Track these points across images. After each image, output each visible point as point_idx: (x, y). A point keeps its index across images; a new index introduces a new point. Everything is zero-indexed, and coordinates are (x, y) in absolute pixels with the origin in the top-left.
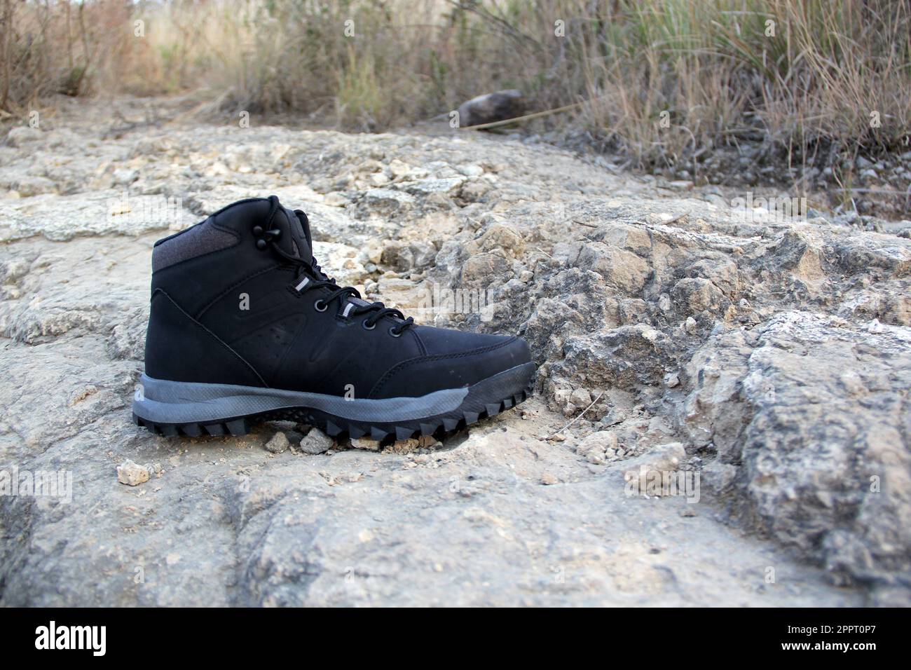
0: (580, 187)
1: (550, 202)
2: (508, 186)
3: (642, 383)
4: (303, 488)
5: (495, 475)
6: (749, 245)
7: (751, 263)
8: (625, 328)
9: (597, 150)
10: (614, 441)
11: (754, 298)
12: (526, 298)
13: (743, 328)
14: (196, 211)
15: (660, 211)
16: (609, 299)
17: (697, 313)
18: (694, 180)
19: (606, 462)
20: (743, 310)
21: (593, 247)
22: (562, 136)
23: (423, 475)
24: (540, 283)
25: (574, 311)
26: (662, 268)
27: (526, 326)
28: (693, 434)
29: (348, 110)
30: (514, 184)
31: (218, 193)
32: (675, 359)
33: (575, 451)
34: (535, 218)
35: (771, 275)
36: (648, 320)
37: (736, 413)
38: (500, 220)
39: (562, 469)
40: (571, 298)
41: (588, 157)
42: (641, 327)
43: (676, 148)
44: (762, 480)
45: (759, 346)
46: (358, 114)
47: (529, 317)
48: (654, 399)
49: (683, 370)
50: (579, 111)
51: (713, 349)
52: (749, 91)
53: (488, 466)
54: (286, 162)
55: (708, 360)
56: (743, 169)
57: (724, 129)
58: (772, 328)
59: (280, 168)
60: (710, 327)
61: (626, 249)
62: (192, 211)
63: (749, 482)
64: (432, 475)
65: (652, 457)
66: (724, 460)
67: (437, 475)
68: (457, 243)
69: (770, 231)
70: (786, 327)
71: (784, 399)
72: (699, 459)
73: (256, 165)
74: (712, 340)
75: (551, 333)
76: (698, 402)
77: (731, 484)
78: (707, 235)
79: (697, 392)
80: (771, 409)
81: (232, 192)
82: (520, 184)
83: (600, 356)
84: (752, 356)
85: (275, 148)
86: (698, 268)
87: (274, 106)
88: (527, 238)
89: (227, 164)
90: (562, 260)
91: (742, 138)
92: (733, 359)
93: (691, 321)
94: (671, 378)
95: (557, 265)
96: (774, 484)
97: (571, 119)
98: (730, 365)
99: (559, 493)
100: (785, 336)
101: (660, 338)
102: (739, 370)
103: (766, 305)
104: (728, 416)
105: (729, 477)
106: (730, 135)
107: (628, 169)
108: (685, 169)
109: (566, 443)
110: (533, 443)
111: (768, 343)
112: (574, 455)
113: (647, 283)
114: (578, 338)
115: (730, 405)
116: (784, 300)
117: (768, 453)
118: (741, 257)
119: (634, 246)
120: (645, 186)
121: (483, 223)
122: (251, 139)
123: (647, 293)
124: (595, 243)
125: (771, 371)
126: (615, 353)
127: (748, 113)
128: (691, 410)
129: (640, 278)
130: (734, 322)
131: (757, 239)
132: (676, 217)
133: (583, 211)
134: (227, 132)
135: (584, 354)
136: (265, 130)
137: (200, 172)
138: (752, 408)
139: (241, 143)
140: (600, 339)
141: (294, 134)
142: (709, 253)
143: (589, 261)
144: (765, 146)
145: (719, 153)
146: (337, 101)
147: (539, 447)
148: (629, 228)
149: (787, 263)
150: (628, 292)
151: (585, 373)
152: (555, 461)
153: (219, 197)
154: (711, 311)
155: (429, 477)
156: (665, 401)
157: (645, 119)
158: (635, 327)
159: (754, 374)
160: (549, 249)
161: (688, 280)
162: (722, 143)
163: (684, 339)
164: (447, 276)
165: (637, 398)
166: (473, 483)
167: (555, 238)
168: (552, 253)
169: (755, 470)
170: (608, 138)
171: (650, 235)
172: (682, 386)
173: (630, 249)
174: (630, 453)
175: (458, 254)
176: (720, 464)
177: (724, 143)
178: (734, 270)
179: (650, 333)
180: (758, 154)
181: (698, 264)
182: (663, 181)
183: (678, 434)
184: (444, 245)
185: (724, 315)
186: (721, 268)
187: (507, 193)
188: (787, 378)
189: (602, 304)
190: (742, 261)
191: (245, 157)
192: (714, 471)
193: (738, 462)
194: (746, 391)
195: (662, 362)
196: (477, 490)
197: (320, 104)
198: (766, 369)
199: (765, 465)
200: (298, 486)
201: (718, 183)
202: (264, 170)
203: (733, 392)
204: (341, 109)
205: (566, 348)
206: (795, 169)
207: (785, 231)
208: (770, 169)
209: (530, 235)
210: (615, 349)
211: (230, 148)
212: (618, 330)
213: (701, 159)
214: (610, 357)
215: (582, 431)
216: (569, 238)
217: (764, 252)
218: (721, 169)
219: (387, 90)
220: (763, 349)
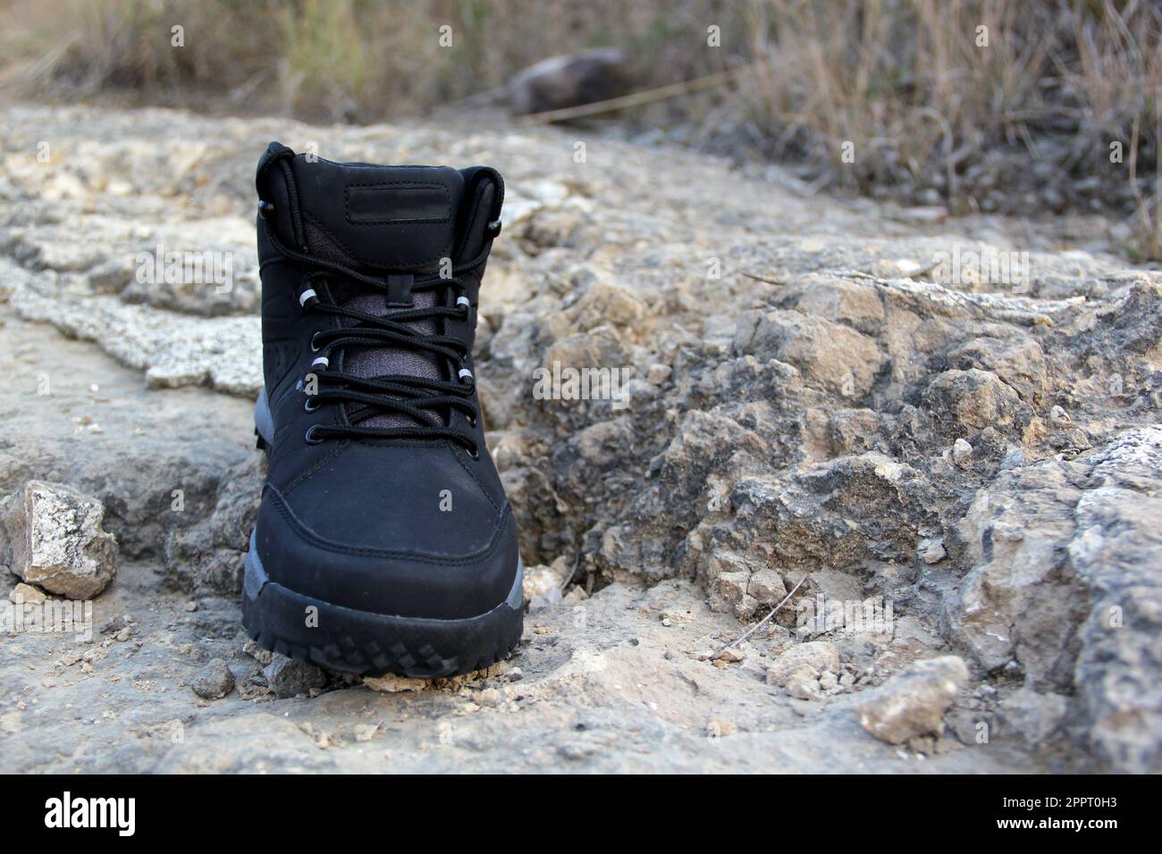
0: (743, 219)
1: (693, 246)
2: (614, 219)
3: (877, 558)
4: (273, 753)
5: (624, 722)
6: (1064, 312)
7: (1068, 342)
8: (842, 460)
9: (769, 156)
10: (834, 660)
11: (1077, 406)
12: (660, 413)
13: (1059, 457)
14: (29, 263)
15: (895, 257)
16: (811, 411)
17: (972, 432)
18: (948, 206)
19: (822, 696)
20: (1056, 426)
21: (777, 317)
22: (703, 133)
23: (492, 724)
24: (684, 385)
25: (750, 432)
26: (905, 353)
27: (663, 460)
28: (978, 644)
29: (306, 86)
30: (625, 215)
31: (72, 229)
32: (935, 514)
33: (763, 679)
34: (668, 272)
35: (1109, 365)
36: (884, 445)
37: (1057, 604)
38: (603, 276)
39: (743, 710)
40: (743, 409)
41: (752, 169)
42: (872, 457)
43: (916, 149)
44: (1117, 718)
45: (1092, 486)
46: (324, 92)
47: (668, 444)
48: (900, 585)
49: (952, 531)
50: (732, 86)
51: (1007, 492)
52: (1051, 40)
53: (610, 706)
54: (200, 174)
55: (1000, 511)
56: (1040, 184)
57: (1003, 112)
58: (1114, 454)
59: (187, 186)
60: (999, 457)
61: (839, 321)
62: (21, 262)
63: (1091, 722)
64: (509, 723)
65: (909, 682)
66: (1039, 688)
67: (519, 722)
68: (530, 317)
69: (1101, 287)
70: (1142, 453)
71: (1148, 575)
72: (991, 690)
73: (140, 181)
74: (1005, 477)
75: (708, 472)
76: (986, 587)
77: (1058, 728)
78: (985, 296)
79: (981, 569)
80: (1124, 592)
81: (97, 228)
82: (636, 215)
83: (800, 511)
84: (1082, 503)
85: (177, 150)
86: (971, 353)
87: (161, 74)
88: (656, 308)
89: (83, 177)
90: (723, 346)
91: (1037, 128)
92: (1045, 508)
93: (962, 445)
94: (931, 548)
95: (715, 354)
96: (1141, 726)
97: (717, 101)
98: (1040, 520)
99: (743, 750)
100: (1139, 468)
101: (907, 476)
102: (1059, 528)
103: (1100, 417)
104: (1042, 609)
105: (1052, 715)
106: (1015, 123)
107: (826, 189)
108: (931, 186)
109: (746, 664)
110: (686, 666)
111: (1108, 480)
112: (762, 685)
113: (878, 382)
114: (758, 479)
115: (1045, 591)
116: (1133, 407)
117: (1124, 671)
118: (1050, 333)
119: (854, 316)
120: (860, 217)
121: (575, 282)
122: (129, 133)
123: (878, 398)
124: (782, 312)
125: (1119, 527)
126: (825, 505)
127: (1049, 82)
128: (973, 601)
129: (868, 372)
130: (1041, 445)
131: (1077, 301)
132: (926, 267)
133: (757, 259)
134: (78, 118)
135: (772, 507)
136: (152, 116)
137: (31, 191)
138: (1089, 593)
139: (107, 138)
140: (798, 481)
141: (209, 125)
142: (990, 327)
143: (773, 343)
144: (1080, 142)
145: (995, 157)
146: (284, 67)
147: (698, 671)
148: (844, 284)
149: (1137, 342)
150: (844, 398)
151: (773, 541)
152: (729, 695)
153: (74, 236)
154: (1000, 429)
155: (505, 727)
156: (922, 588)
157: (857, 99)
158: (862, 458)
159: (1087, 534)
160: (695, 326)
161: (955, 373)
162: (999, 139)
163: (951, 478)
164: (514, 377)
165: (870, 585)
166: (586, 735)
167: (705, 307)
168: (701, 333)
169: (1102, 700)
170: (790, 133)
171: (882, 296)
172: (955, 560)
173: (847, 322)
174: (864, 680)
175: (533, 337)
176: (1033, 695)
177: (1004, 139)
178: (1037, 354)
179: (889, 469)
180: (1067, 157)
181: (971, 345)
182: (892, 208)
183: (950, 643)
184: (506, 323)
185: (1021, 434)
186: (1014, 351)
187: (614, 230)
188: (1151, 539)
189: (799, 419)
190: (1053, 340)
191: (119, 166)
192: (1024, 705)
193: (1069, 689)
194: (1075, 562)
195: (912, 519)
196: (593, 747)
197: (252, 73)
198: (1110, 524)
199: (1121, 692)
200: (263, 751)
201: (994, 211)
202: (157, 190)
203: (1049, 567)
204: (291, 82)
205: (737, 499)
206: (1141, 182)
207: (1132, 285)
208: (1091, 183)
209: (661, 303)
210: (827, 498)
211: (87, 147)
212: (830, 465)
213: (961, 169)
214: (817, 513)
215: (774, 643)
216: (731, 307)
217: (1092, 323)
218: (1000, 184)
219: (378, 47)
220: (1100, 491)
